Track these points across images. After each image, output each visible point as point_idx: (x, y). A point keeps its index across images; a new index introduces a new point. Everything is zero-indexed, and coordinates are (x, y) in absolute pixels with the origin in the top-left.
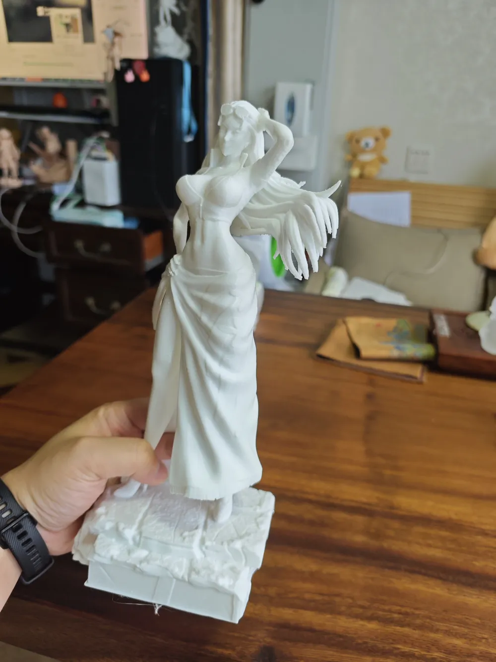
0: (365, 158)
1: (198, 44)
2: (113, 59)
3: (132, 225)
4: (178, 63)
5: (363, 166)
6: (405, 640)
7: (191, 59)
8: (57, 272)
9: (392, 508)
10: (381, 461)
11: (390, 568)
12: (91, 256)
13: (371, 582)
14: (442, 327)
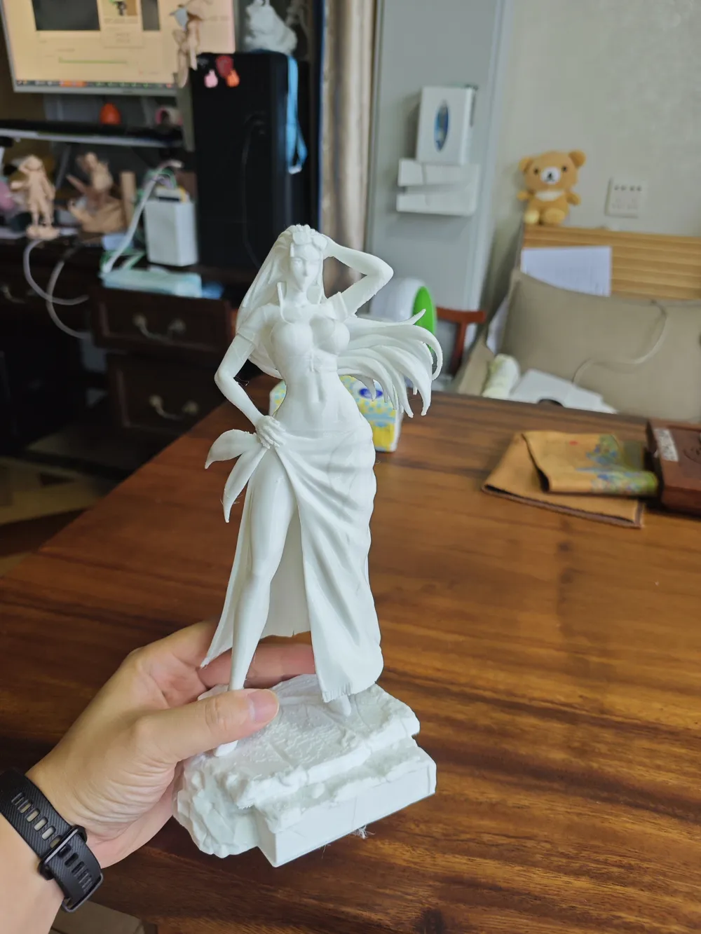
0: (548, 196)
2: (187, 55)
3: (214, 294)
4: (281, 58)
5: (543, 209)
6: (629, 904)
8: (110, 358)
9: (602, 712)
10: (584, 642)
11: (604, 800)
12: (157, 337)
13: (576, 819)
14: (667, 448)
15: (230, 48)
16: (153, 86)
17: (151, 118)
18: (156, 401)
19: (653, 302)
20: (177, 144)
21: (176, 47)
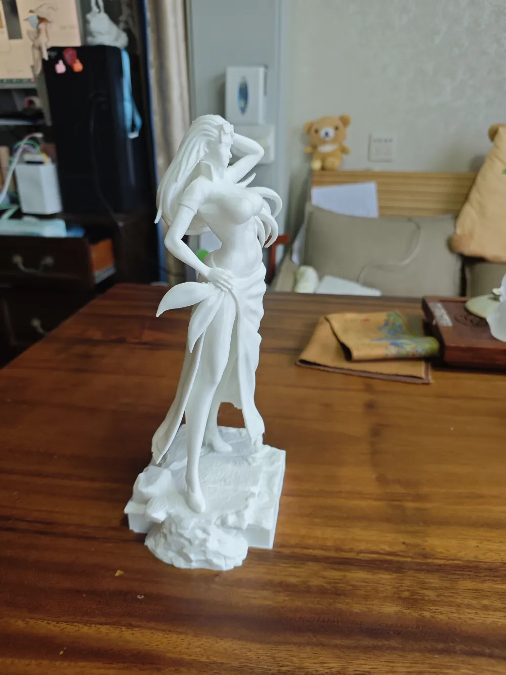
0: (326, 149)
1: (136, 32)
2: (40, 49)
3: (77, 233)
4: (116, 51)
5: (324, 158)
7: (130, 48)
9: (425, 556)
10: (399, 490)
12: (32, 271)
14: (442, 316)
15: (77, 43)
16: (20, 81)
17: (20, 104)
18: (36, 323)
19: (410, 219)
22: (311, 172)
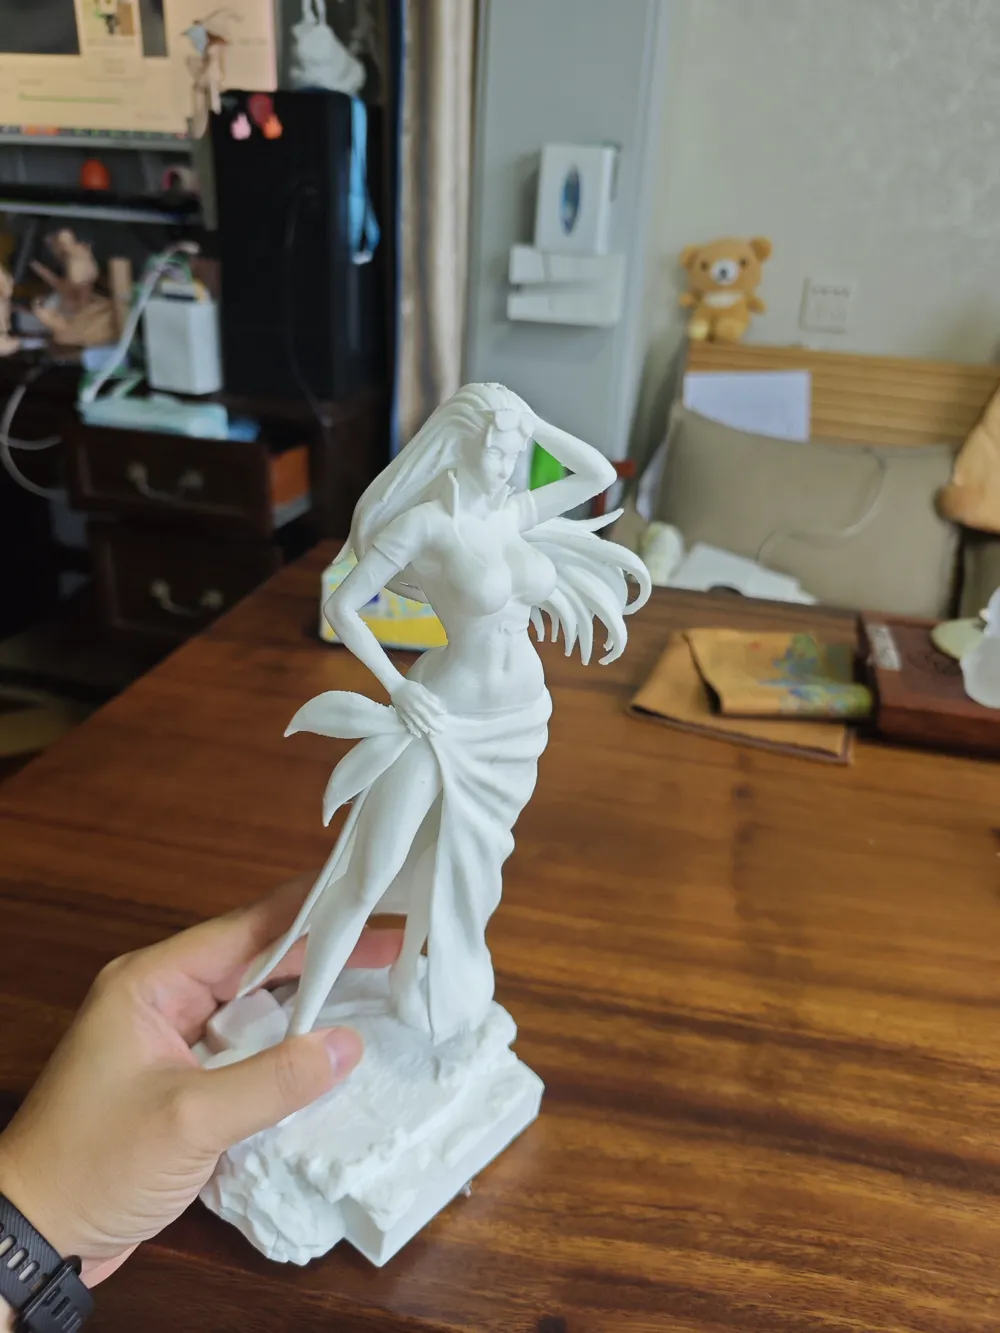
0: (720, 300)
1: (381, 62)
2: (207, 92)
3: (245, 434)
4: (342, 101)
5: (714, 318)
6: (831, 1299)
7: (367, 93)
8: (92, 527)
9: (795, 1024)
10: (767, 926)
11: (796, 1150)
12: (163, 496)
13: (758, 1179)
14: (884, 651)
15: (268, 82)
16: (158, 136)
17: (154, 182)
18: (161, 590)
19: (867, 450)
20: (192, 219)
21: (190, 81)
22: (687, 342)
